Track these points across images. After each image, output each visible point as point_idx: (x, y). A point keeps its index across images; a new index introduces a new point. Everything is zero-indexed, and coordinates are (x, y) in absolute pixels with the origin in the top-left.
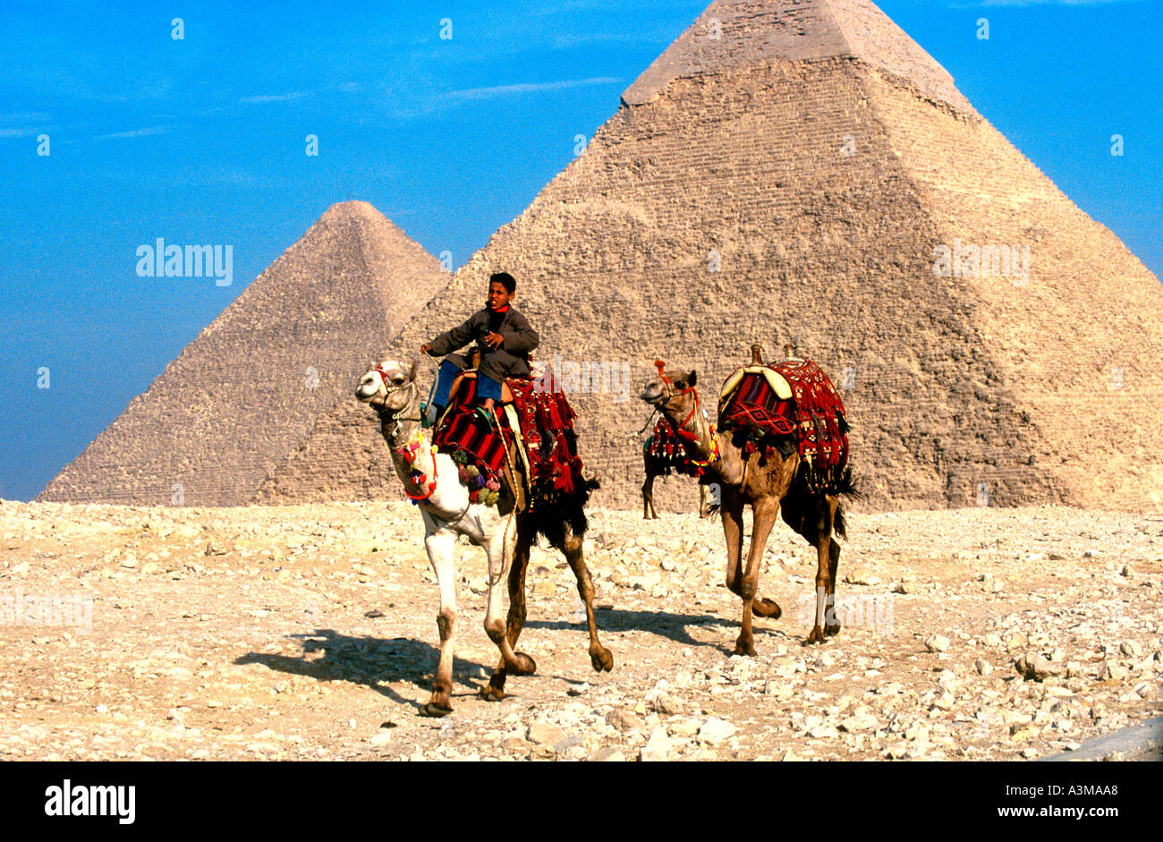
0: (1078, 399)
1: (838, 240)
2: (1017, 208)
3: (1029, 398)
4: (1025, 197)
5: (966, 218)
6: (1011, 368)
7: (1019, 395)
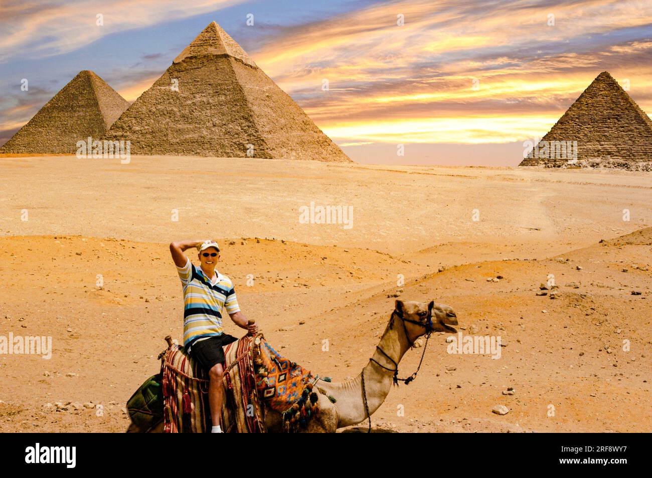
0: (276, 136)
1: (223, 99)
2: (265, 90)
3: (265, 136)
4: (267, 88)
5: (252, 94)
6: (260, 129)
7: (262, 135)
